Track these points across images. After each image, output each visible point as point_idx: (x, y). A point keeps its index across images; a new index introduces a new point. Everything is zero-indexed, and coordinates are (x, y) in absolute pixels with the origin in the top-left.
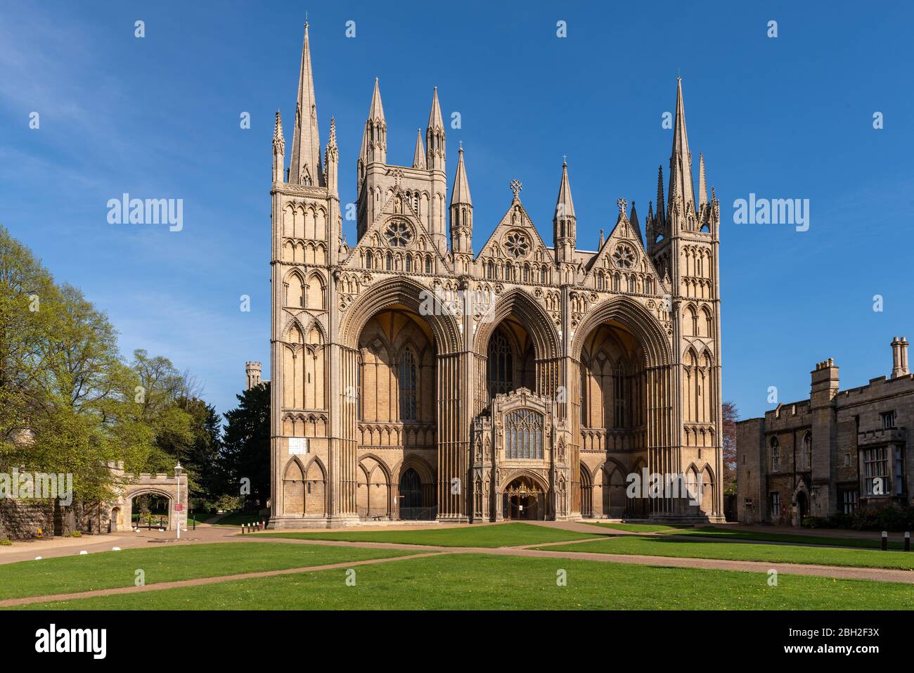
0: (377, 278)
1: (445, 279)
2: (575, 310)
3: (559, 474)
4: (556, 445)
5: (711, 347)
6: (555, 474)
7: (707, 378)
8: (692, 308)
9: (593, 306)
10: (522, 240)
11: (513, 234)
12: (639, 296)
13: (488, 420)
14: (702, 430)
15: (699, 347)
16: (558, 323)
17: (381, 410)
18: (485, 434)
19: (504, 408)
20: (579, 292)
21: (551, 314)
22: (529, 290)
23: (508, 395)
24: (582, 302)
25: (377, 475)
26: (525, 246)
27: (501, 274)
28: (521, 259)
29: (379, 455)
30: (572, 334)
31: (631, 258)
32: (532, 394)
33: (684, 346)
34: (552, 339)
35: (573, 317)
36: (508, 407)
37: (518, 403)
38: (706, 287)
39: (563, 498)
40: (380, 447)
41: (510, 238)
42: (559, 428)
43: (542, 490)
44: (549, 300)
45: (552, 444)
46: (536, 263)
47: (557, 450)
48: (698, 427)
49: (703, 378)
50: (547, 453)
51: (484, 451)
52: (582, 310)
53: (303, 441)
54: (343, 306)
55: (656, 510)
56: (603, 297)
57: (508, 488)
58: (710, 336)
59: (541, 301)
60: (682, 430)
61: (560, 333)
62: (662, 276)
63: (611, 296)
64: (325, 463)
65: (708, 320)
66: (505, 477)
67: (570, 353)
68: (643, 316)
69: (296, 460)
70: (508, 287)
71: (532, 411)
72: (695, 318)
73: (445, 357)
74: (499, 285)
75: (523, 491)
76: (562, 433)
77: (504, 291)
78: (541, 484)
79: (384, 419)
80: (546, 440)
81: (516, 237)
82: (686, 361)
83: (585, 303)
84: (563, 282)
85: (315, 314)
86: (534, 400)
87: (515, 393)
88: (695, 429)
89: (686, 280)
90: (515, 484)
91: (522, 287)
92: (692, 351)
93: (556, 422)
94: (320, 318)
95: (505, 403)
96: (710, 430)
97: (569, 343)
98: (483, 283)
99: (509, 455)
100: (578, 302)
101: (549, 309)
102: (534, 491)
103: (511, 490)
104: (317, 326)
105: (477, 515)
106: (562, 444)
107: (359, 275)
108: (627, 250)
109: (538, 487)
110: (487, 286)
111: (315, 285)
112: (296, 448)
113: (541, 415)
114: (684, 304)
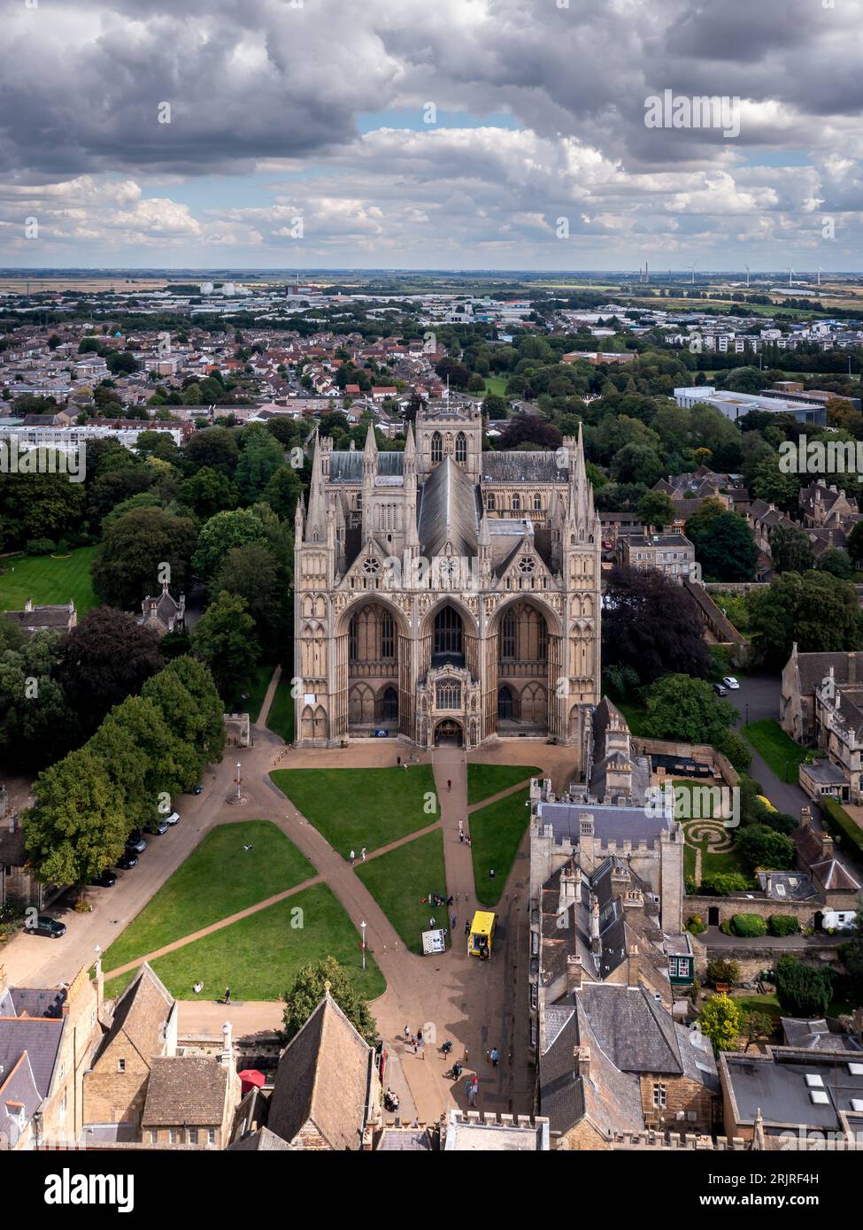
0: (357, 595)
2: (489, 607)
3: (471, 718)
4: (469, 702)
5: (592, 624)
6: (467, 721)
8: (579, 597)
9: (502, 602)
12: (538, 592)
13: (424, 686)
14: (583, 681)
15: (582, 625)
16: (476, 616)
17: (370, 652)
18: (422, 694)
19: (435, 678)
20: (492, 594)
21: (471, 611)
22: (456, 596)
23: (438, 670)
24: (494, 601)
25: (368, 694)
29: (368, 682)
30: (486, 621)
31: (533, 565)
32: (454, 669)
33: (570, 624)
34: (473, 626)
35: (487, 611)
36: (437, 678)
37: (444, 675)
38: (590, 581)
39: (474, 734)
40: (369, 677)
42: (472, 690)
44: (469, 601)
45: (466, 700)
47: (470, 704)
48: (581, 679)
49: (587, 644)
50: (463, 706)
51: (421, 705)
52: (494, 606)
53: (313, 696)
54: (336, 613)
56: (509, 597)
57: (437, 727)
58: (592, 615)
59: (464, 603)
61: (477, 623)
62: (554, 576)
63: (515, 594)
64: (326, 708)
65: (592, 604)
66: (435, 720)
68: (541, 604)
69: (308, 707)
70: (441, 596)
71: (453, 679)
72: (580, 604)
75: (448, 727)
76: (473, 693)
77: (438, 598)
79: (371, 658)
80: (463, 698)
82: (573, 634)
83: (496, 601)
84: (481, 589)
85: (319, 620)
86: (456, 673)
87: (443, 669)
88: (578, 681)
89: (574, 577)
90: (442, 723)
91: (451, 595)
92: (577, 627)
93: (469, 686)
94: (323, 622)
95: (435, 675)
96: (591, 681)
97: (484, 627)
98: (425, 594)
99: (438, 707)
100: (491, 601)
101: (469, 608)
102: (455, 728)
103: (441, 728)
104: (320, 627)
106: (474, 700)
107: (346, 594)
108: (529, 560)
109: (459, 726)
110: (428, 596)
111: (320, 601)
112: (309, 700)
113: (459, 683)
114: (570, 596)
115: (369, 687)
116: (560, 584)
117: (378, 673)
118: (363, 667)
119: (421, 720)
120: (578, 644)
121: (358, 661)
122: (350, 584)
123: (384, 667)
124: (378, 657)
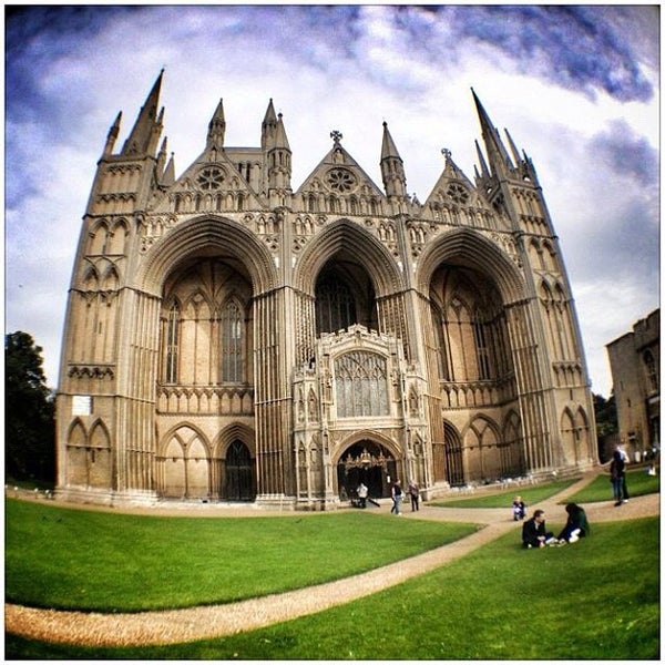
0: (182, 218)
1: (258, 214)
2: (415, 241)
3: (413, 433)
4: (406, 395)
5: (561, 280)
6: (407, 433)
7: (564, 312)
8: (534, 243)
9: (434, 236)
10: (347, 177)
11: (336, 172)
12: (482, 229)
13: (311, 367)
14: (570, 368)
15: (551, 282)
16: (396, 254)
17: (200, 371)
18: (307, 385)
19: (332, 351)
20: (417, 223)
21: (386, 245)
22: (359, 221)
23: (337, 334)
24: (421, 233)
25: (197, 448)
26: (350, 182)
27: (324, 207)
28: (347, 193)
29: (196, 424)
30: (415, 265)
31: (466, 196)
32: (369, 332)
33: (537, 279)
34: (392, 272)
35: (413, 248)
36: (337, 350)
37: (351, 345)
38: (542, 225)
39: (421, 466)
40: (199, 414)
41: (334, 176)
42: (409, 374)
43: (393, 457)
44: (383, 231)
45: (400, 395)
46: (363, 196)
47: (408, 403)
48: (566, 366)
49: (561, 313)
50: (394, 407)
51: (306, 408)
52: (423, 242)
53: (87, 400)
54: (144, 249)
55: (534, 467)
56: (444, 229)
57: (344, 457)
58: (557, 270)
59: (374, 232)
60: (552, 370)
61: (400, 264)
62: (500, 213)
63: (451, 228)
64: (109, 427)
65: (552, 255)
66: (338, 443)
67: (414, 285)
68: (489, 249)
69: (78, 421)
70: (332, 219)
71: (371, 353)
72: (540, 253)
73: (261, 297)
74: (321, 217)
75: (366, 459)
76: (413, 380)
77: (328, 222)
78: (390, 449)
79: (203, 380)
80: (392, 390)
81: (340, 175)
82: (541, 295)
83: (425, 234)
84: (397, 213)
85: (113, 259)
86: (372, 340)
87: (347, 331)
88: (563, 368)
89: (523, 217)
90: (355, 450)
91: (349, 218)
92: (545, 284)
93: (403, 366)
94: (118, 264)
95: (334, 345)
96: (577, 367)
97: (412, 275)
98: (302, 215)
99: (342, 413)
100: (417, 233)
101: (384, 239)
102: (382, 458)
103: (350, 460)
104: (113, 272)
105: (302, 496)
106: (414, 396)
107: (164, 218)
108: (460, 190)
109: (387, 454)
110: (308, 218)
111: (120, 232)
112: (80, 406)
113: (383, 358)
114: (526, 239)
115: (200, 435)
116: (509, 224)
117: (214, 408)
118: (188, 396)
119: (308, 440)
120: (551, 313)
121: (179, 385)
122: (173, 205)
123: (225, 397)
124: (215, 380)
